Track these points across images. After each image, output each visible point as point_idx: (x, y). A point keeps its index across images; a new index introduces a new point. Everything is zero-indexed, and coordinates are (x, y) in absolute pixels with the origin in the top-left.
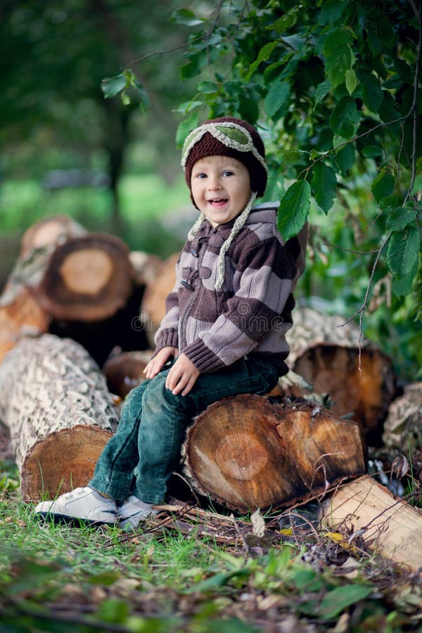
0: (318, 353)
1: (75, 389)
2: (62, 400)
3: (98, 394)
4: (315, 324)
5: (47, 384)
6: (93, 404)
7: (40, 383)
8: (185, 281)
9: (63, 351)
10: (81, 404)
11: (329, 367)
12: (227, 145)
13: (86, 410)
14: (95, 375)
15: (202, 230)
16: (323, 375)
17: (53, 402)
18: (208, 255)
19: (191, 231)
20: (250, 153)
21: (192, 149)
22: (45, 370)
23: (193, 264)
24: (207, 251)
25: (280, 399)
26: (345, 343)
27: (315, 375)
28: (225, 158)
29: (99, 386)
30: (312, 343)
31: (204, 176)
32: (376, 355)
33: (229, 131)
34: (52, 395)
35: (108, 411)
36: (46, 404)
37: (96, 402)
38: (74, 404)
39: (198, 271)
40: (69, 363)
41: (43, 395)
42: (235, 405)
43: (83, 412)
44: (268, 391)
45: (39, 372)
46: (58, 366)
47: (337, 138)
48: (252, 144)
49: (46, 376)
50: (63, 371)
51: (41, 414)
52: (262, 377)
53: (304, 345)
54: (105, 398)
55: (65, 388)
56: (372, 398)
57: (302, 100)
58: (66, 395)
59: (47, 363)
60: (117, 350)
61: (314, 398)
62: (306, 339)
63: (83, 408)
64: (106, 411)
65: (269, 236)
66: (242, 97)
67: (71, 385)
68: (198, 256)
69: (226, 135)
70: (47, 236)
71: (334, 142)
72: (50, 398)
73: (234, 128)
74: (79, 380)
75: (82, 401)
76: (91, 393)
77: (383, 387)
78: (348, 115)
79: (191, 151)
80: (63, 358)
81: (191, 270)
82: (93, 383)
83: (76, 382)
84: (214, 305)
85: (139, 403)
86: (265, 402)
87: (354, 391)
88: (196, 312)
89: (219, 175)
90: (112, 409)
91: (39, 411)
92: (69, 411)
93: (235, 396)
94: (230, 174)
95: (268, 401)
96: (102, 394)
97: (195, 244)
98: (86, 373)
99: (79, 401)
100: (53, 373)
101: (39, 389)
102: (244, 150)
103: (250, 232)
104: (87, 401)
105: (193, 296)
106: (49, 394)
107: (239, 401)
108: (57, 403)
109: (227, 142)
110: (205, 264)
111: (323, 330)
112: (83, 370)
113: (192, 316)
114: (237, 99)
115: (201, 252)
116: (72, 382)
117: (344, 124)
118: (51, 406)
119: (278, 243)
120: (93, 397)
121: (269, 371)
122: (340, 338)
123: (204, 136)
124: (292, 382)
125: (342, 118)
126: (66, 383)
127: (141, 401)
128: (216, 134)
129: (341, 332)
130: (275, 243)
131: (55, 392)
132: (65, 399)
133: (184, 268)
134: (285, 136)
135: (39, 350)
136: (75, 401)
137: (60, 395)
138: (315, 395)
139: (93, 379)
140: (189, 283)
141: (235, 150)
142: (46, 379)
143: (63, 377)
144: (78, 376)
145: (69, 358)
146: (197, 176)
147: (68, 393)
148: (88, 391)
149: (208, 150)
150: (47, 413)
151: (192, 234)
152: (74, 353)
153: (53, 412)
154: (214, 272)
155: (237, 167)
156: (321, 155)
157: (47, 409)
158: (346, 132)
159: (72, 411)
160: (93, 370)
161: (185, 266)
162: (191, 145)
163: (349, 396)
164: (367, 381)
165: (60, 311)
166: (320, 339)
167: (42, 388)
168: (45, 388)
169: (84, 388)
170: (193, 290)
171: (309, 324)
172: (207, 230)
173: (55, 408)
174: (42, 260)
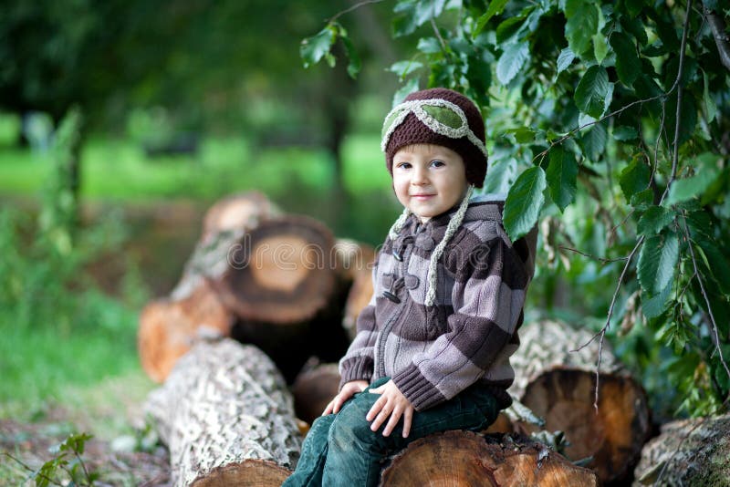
0: (556, 379)
1: (252, 412)
2: (234, 426)
3: (279, 419)
4: (556, 341)
5: (219, 404)
6: (271, 433)
7: (210, 402)
8: (388, 291)
9: (242, 362)
10: (255, 432)
11: (568, 396)
12: (434, 130)
13: (260, 440)
14: (278, 395)
15: (407, 226)
16: (560, 407)
17: (222, 428)
18: (414, 258)
19: (393, 227)
20: (465, 138)
21: (392, 133)
22: (218, 386)
23: (396, 270)
24: (413, 254)
25: (499, 438)
26: (589, 367)
27: (550, 407)
28: (432, 147)
29: (283, 408)
30: (549, 366)
31: (408, 166)
32: (628, 384)
33: (438, 111)
34: (223, 418)
35: (289, 442)
36: (214, 429)
37: (276, 430)
38: (248, 432)
39: (403, 280)
40: (248, 378)
41: (212, 419)
42: (442, 443)
43: (256, 443)
44: (485, 427)
45: (211, 387)
46: (234, 382)
47: (583, 117)
48: (467, 127)
49: (219, 393)
50: (239, 388)
51: (207, 443)
52: (479, 410)
53: (539, 367)
54: (287, 424)
55: (240, 410)
56: (621, 437)
57: (545, 65)
58: (239, 420)
59: (221, 376)
60: (313, 361)
61: (544, 436)
62: (542, 360)
63: (258, 437)
64: (286, 442)
65: (492, 236)
66: (471, 59)
67: (247, 406)
68: (402, 260)
69: (433, 117)
70: (236, 216)
71: (579, 121)
72: (220, 423)
73: (444, 107)
74: (258, 400)
75: (258, 428)
76: (272, 418)
77: (635, 423)
78: (597, 90)
79: (391, 136)
80: (241, 371)
81: (395, 277)
82: (275, 405)
83: (253, 402)
84: (423, 321)
85: (325, 436)
86: (481, 440)
87: (599, 427)
88: (399, 327)
89: (426, 165)
90: (295, 439)
91: (204, 438)
92: (241, 440)
93: (443, 431)
94: (439, 164)
95: (484, 440)
96: (283, 420)
97: (399, 244)
98: (268, 392)
99: (254, 427)
100: (227, 390)
101: (207, 410)
102: (456, 137)
103: (468, 233)
104: (263, 429)
105: (397, 309)
106: (219, 417)
107: (448, 438)
108: (227, 429)
109: (435, 126)
110: (411, 271)
111: (564, 349)
112: (264, 388)
113: (394, 332)
114: (465, 61)
115: (406, 256)
116: (249, 402)
117: (592, 99)
118: (219, 433)
119: (504, 245)
120: (272, 424)
121: (486, 402)
122: (584, 361)
123: (407, 118)
124: (518, 416)
125: (590, 92)
126: (241, 404)
127: (327, 432)
128: (422, 116)
129: (586, 352)
130: (500, 245)
131: (227, 414)
132: (238, 426)
133: (384, 275)
134: (525, 108)
135: (214, 360)
136: (249, 428)
137: (232, 418)
138: (546, 432)
139: (275, 400)
140: (393, 293)
141: (445, 136)
142: (218, 398)
143: (239, 395)
144: (257, 396)
145: (249, 372)
146: (399, 166)
147: (242, 416)
148: (267, 415)
149: (411, 137)
150: (214, 441)
151: (395, 231)
152: (255, 365)
153: (220, 440)
154: (422, 281)
155: (448, 156)
156: (561, 137)
157: (215, 436)
158: (595, 109)
159: (243, 440)
160: (277, 388)
161: (387, 272)
162: (391, 129)
163: (592, 434)
164: (616, 417)
165: (246, 310)
166: (558, 361)
167: (212, 408)
168: (216, 409)
169: (263, 410)
170: (398, 301)
171: (548, 341)
172: (413, 228)
173: (224, 435)
174: (227, 247)
